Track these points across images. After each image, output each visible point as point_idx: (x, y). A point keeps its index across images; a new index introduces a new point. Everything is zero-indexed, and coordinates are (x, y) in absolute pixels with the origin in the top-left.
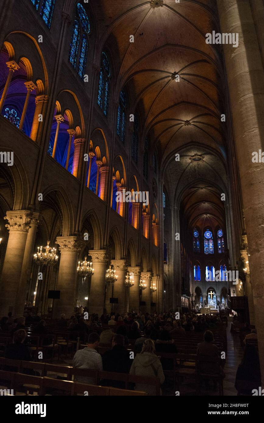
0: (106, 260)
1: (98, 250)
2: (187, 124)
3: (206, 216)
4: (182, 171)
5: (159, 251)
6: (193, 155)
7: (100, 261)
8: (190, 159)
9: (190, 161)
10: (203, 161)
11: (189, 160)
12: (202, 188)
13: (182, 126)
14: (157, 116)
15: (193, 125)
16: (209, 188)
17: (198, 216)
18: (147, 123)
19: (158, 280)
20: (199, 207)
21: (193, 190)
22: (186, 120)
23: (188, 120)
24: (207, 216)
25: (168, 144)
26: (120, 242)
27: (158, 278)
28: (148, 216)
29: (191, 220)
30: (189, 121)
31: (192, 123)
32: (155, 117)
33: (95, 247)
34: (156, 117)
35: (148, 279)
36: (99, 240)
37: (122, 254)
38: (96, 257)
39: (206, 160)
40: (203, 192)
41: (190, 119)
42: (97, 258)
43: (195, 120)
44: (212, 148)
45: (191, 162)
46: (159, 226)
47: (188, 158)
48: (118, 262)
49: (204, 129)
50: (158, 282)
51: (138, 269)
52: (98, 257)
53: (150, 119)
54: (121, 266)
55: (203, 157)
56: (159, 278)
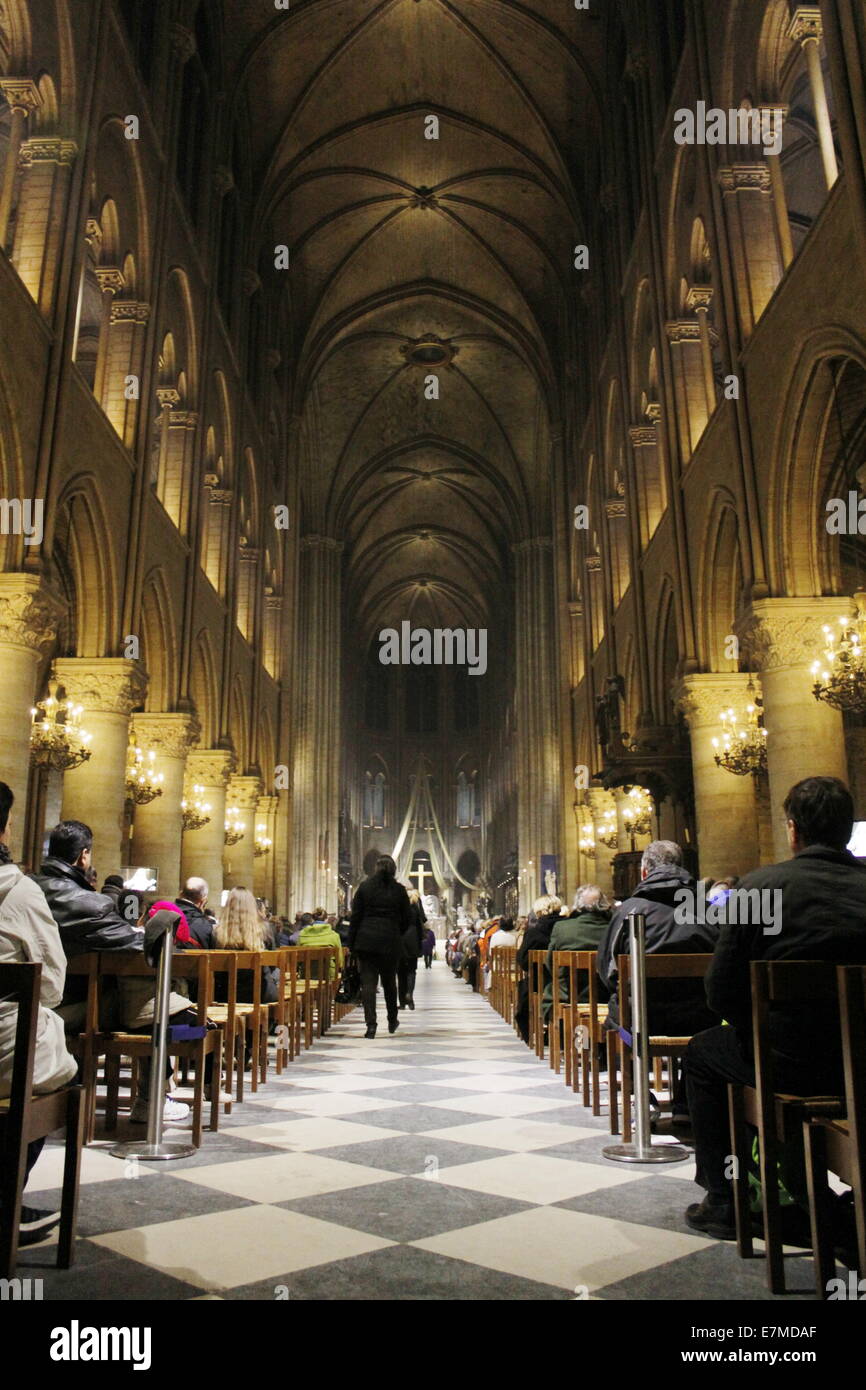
0: (130, 702)
1: (96, 660)
2: (423, 203)
3: (421, 588)
4: (367, 399)
5: (280, 701)
6: (419, 335)
7: (105, 706)
8: (403, 351)
9: (402, 359)
10: (452, 366)
11: (398, 353)
12: (427, 476)
13: (402, 208)
14: (319, 143)
15: (445, 209)
16: (455, 477)
17: (393, 585)
18: (273, 168)
19: (273, 811)
20: (404, 549)
21: (393, 478)
22: (418, 185)
23: (429, 186)
24: (425, 589)
25: (332, 276)
26: (170, 640)
27: (275, 803)
28: (252, 554)
29: (366, 600)
30: (431, 191)
31: (442, 202)
32: (309, 147)
33: (83, 646)
34: (310, 149)
35: (247, 804)
36: (100, 617)
37: (175, 692)
38: (86, 689)
39: (464, 362)
40: (428, 493)
41: (437, 182)
42: (94, 693)
43: (457, 190)
44: (505, 314)
45: (406, 365)
46: (280, 599)
47: (399, 344)
48: (158, 722)
49: (481, 232)
50: (272, 820)
51: (222, 758)
52: (97, 689)
53: (289, 152)
54: (170, 740)
55: (455, 351)
56: (277, 805)
